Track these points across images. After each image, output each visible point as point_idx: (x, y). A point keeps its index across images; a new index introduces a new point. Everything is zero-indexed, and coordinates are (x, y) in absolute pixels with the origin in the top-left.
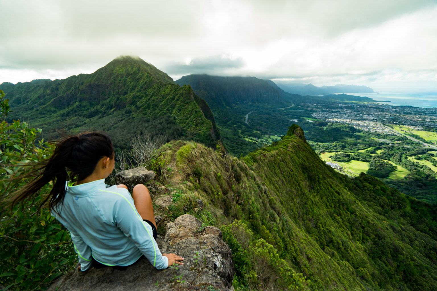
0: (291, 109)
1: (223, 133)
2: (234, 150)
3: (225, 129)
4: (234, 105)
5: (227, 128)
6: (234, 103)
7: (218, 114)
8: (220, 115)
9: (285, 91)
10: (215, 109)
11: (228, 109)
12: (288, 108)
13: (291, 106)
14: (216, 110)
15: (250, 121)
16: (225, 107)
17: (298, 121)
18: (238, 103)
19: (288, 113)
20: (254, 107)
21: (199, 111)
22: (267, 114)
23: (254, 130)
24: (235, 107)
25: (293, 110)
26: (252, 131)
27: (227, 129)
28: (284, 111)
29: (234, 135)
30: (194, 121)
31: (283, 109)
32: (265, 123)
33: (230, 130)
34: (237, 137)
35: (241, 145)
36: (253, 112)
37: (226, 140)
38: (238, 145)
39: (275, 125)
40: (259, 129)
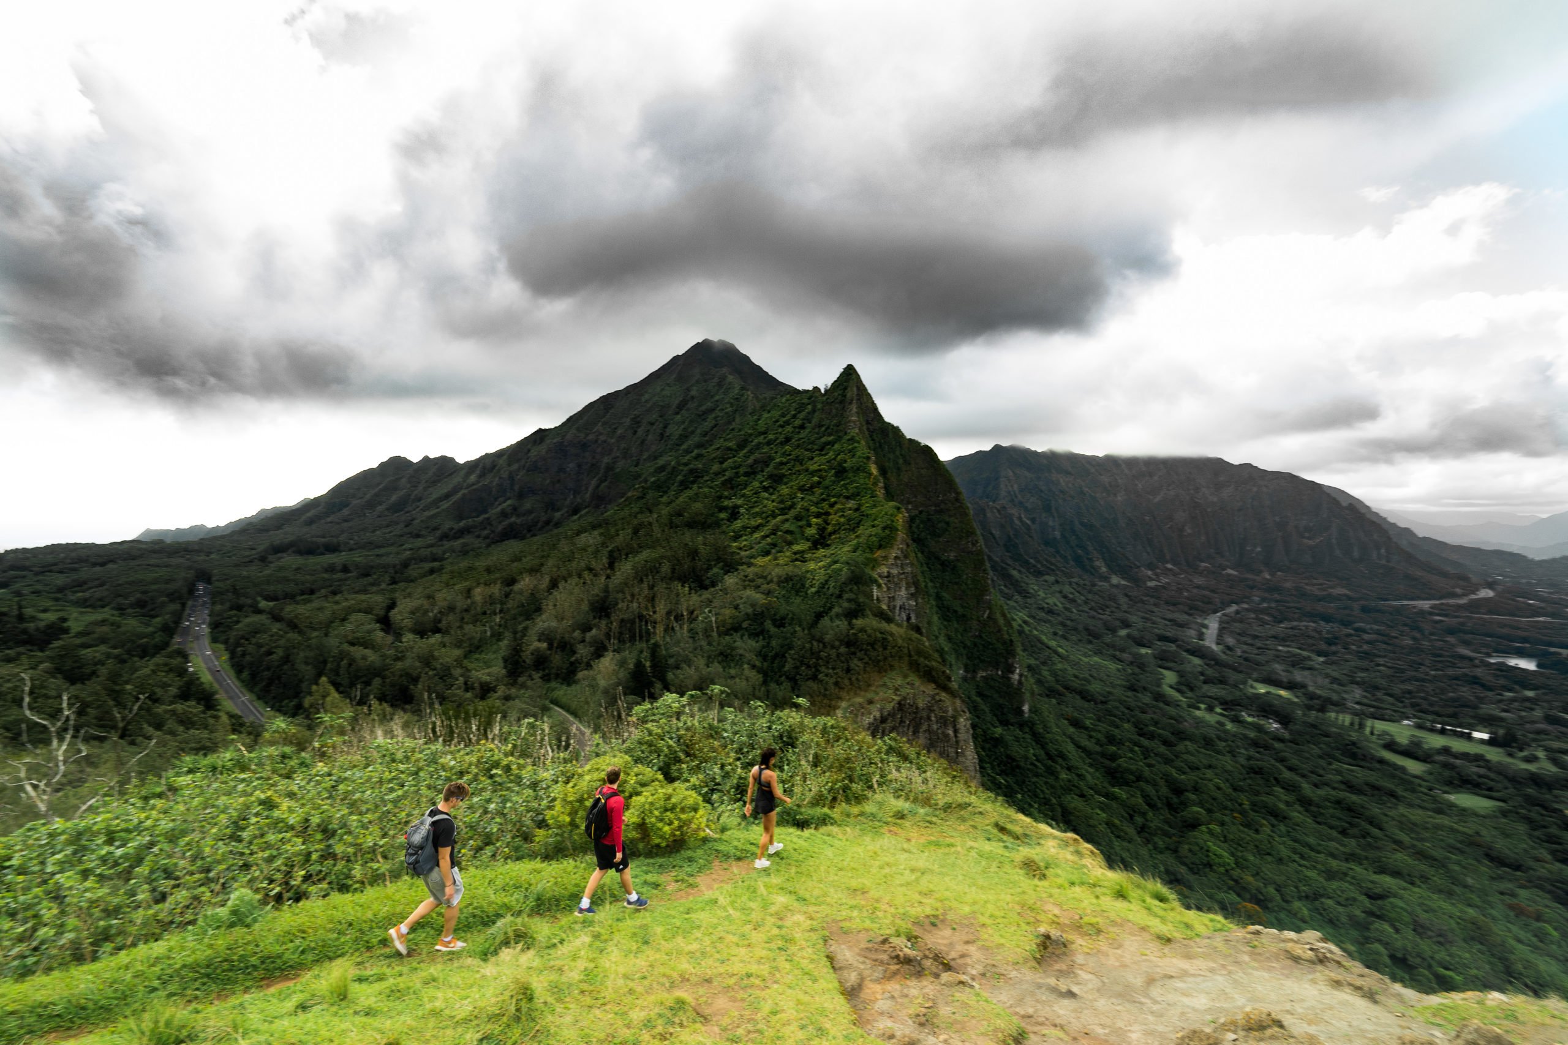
0: (1475, 606)
1: (1071, 671)
2: (1113, 757)
3: (1085, 655)
4: (1150, 573)
5: (1099, 652)
6: (1151, 566)
7: (1065, 597)
8: (1073, 601)
9: (1421, 535)
10: (1051, 579)
11: (1117, 586)
12: (1451, 601)
13: (1473, 597)
14: (1057, 582)
15: (1230, 641)
16: (1106, 579)
17: (1538, 666)
18: (1169, 566)
19: (1463, 624)
20: (1252, 588)
21: (859, 469)
22: (1327, 619)
23: (1257, 681)
24: (1151, 579)
25: (1490, 612)
26: (1245, 683)
27: (1096, 659)
28: (1431, 614)
29: (1132, 688)
30: (818, 516)
31: (1425, 605)
32: (1321, 659)
33: (1113, 666)
34: (1147, 699)
35: (1172, 738)
36: (1245, 606)
37: (1079, 702)
38: (1152, 736)
39: (1389, 672)
40: (1284, 676)
